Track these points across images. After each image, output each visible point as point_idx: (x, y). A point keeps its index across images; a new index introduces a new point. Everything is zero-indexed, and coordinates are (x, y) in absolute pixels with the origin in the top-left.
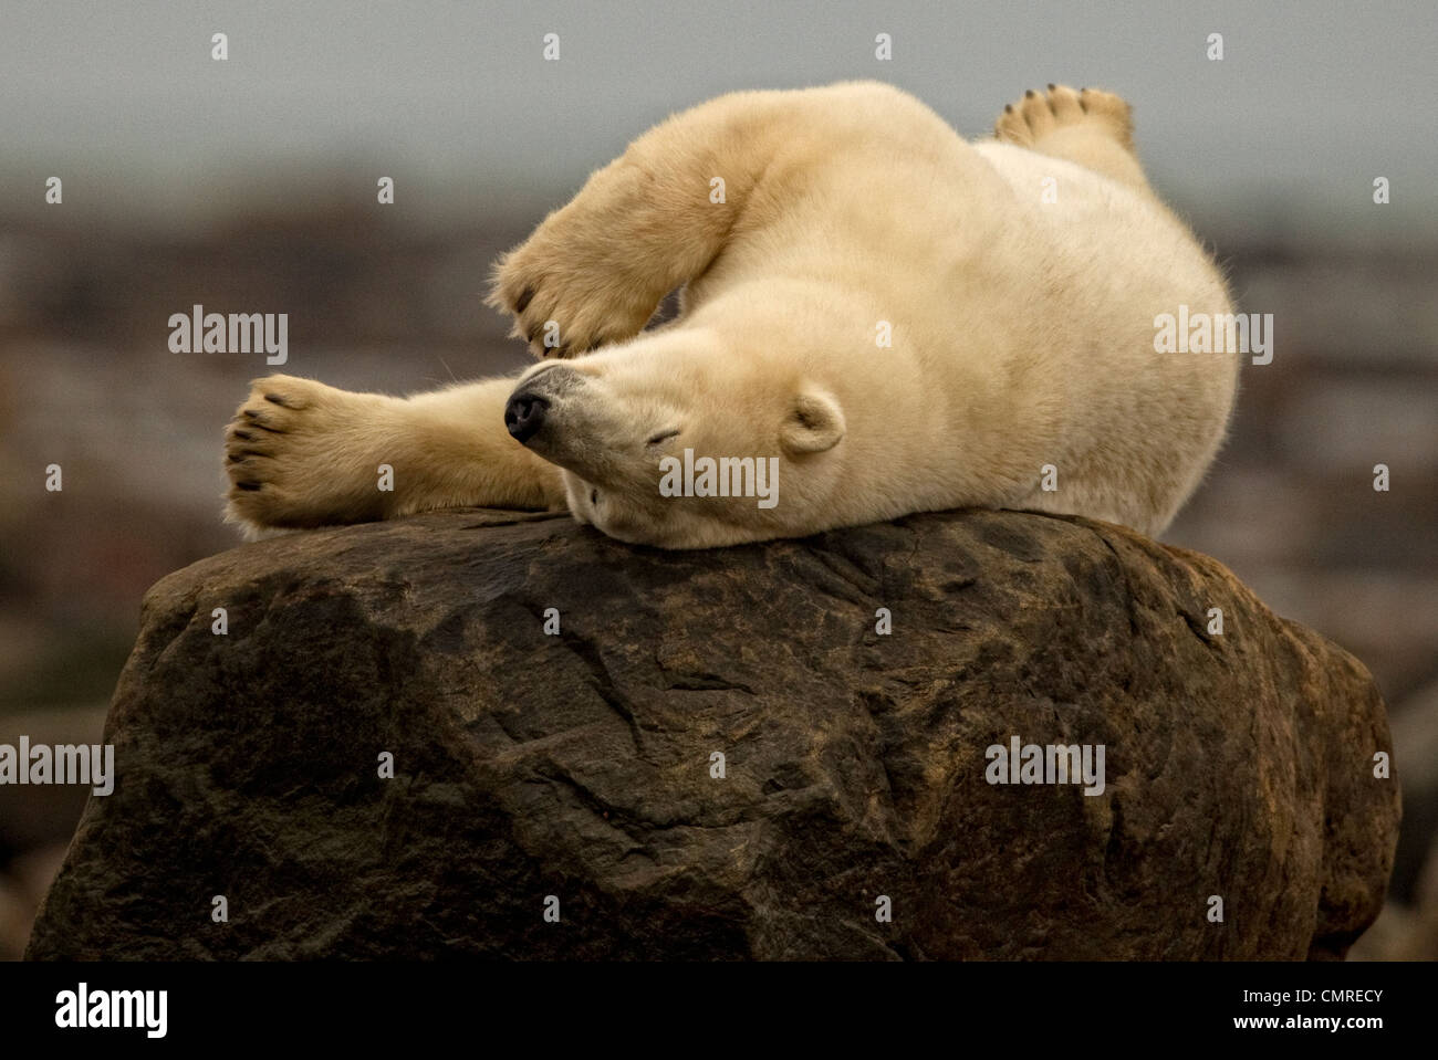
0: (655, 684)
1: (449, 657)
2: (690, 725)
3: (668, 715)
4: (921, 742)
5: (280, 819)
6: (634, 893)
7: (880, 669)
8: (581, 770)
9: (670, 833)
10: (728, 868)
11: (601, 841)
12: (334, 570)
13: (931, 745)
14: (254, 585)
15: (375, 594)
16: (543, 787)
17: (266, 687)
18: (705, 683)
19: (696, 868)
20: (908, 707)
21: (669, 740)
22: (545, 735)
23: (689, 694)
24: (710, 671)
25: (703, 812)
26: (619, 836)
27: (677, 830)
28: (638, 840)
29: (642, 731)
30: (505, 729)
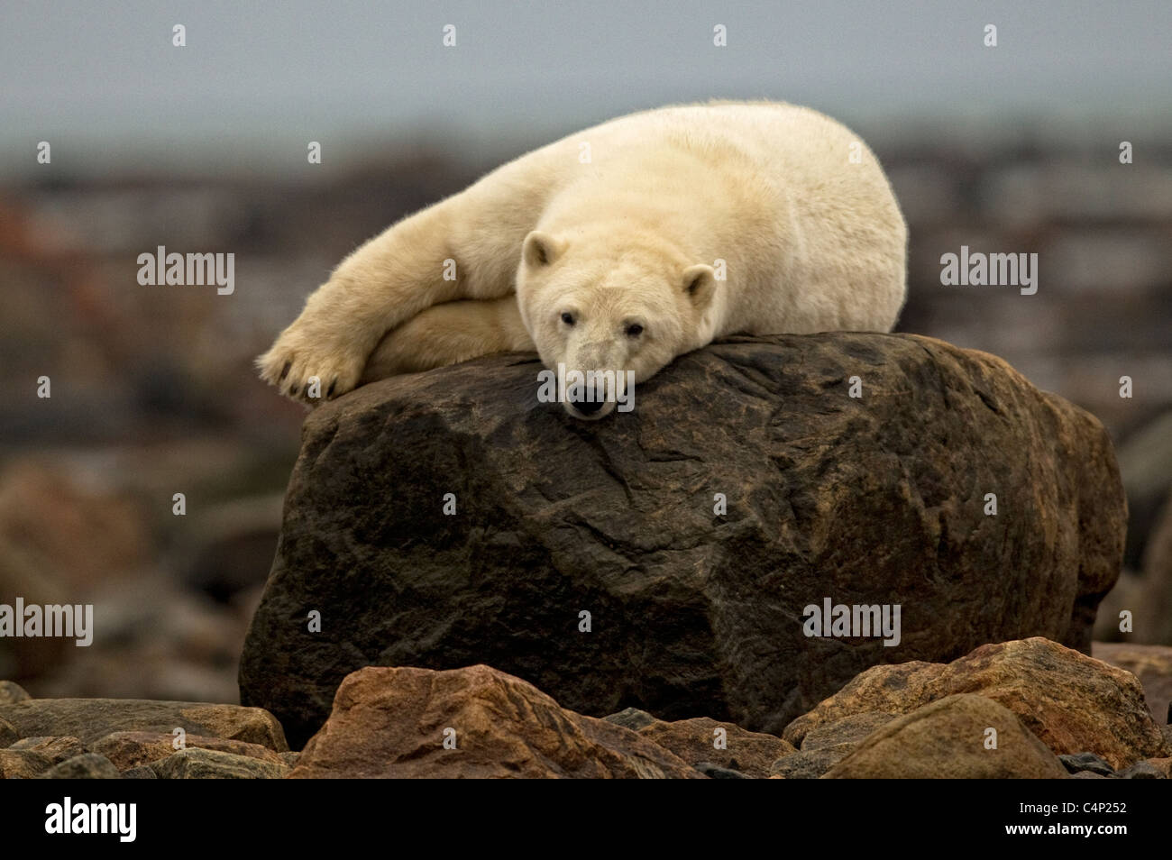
0: (639, 460)
1: (503, 450)
2: (662, 484)
3: (648, 478)
4: (814, 487)
5: (400, 561)
6: (633, 596)
7: (784, 440)
8: (594, 518)
9: (654, 555)
10: (693, 576)
11: (610, 563)
12: (426, 398)
13: (820, 488)
14: (375, 411)
15: (453, 411)
16: (569, 530)
17: (386, 476)
18: (671, 457)
19: (672, 577)
20: (804, 464)
21: (649, 495)
22: (569, 496)
23: (661, 465)
24: (674, 449)
25: (675, 540)
26: (621, 559)
27: (658, 553)
28: (633, 561)
29: (631, 490)
30: (543, 494)
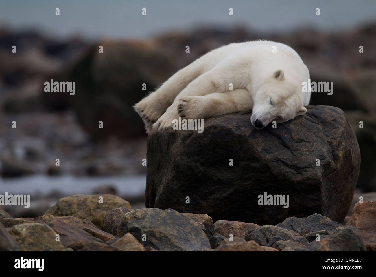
0: (292, 142)
1: (254, 139)
2: (301, 149)
3: (297, 147)
4: (337, 150)
5: (215, 171)
6: (299, 181)
7: (328, 136)
8: (283, 159)
9: (304, 169)
10: (317, 175)
11: (290, 172)
12: (225, 124)
13: (339, 150)
14: (206, 128)
15: (235, 128)
16: (276, 162)
17: (211, 147)
18: (301, 141)
19: (311, 176)
20: (335, 143)
21: (298, 152)
22: (274, 153)
23: (299, 143)
24: (302, 139)
25: (309, 165)
26: (293, 171)
27: (305, 169)
28: (298, 171)
29: (292, 151)
30: (267, 152)
